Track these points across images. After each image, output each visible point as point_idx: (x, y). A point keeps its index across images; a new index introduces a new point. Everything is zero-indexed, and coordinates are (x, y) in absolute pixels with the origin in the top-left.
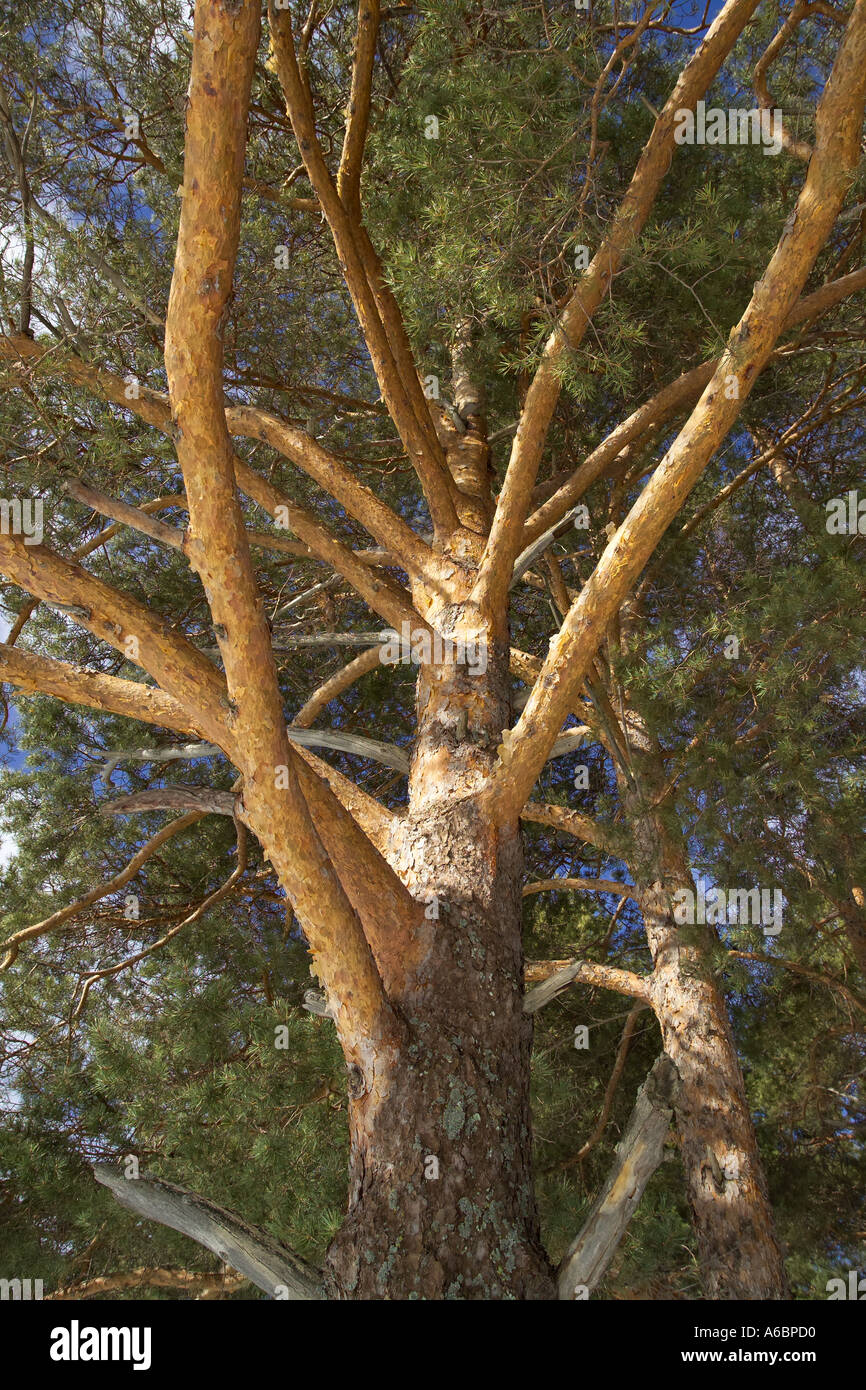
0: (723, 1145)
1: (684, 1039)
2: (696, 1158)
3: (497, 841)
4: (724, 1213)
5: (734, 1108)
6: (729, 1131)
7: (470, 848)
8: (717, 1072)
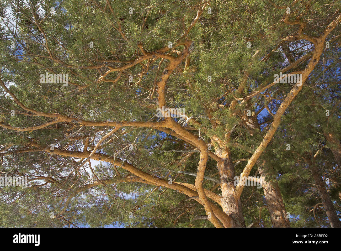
0: (276, 211)
1: (267, 191)
2: (271, 213)
3: (238, 202)
4: (277, 222)
5: (277, 204)
6: (277, 208)
7: (234, 205)
8: (274, 197)
